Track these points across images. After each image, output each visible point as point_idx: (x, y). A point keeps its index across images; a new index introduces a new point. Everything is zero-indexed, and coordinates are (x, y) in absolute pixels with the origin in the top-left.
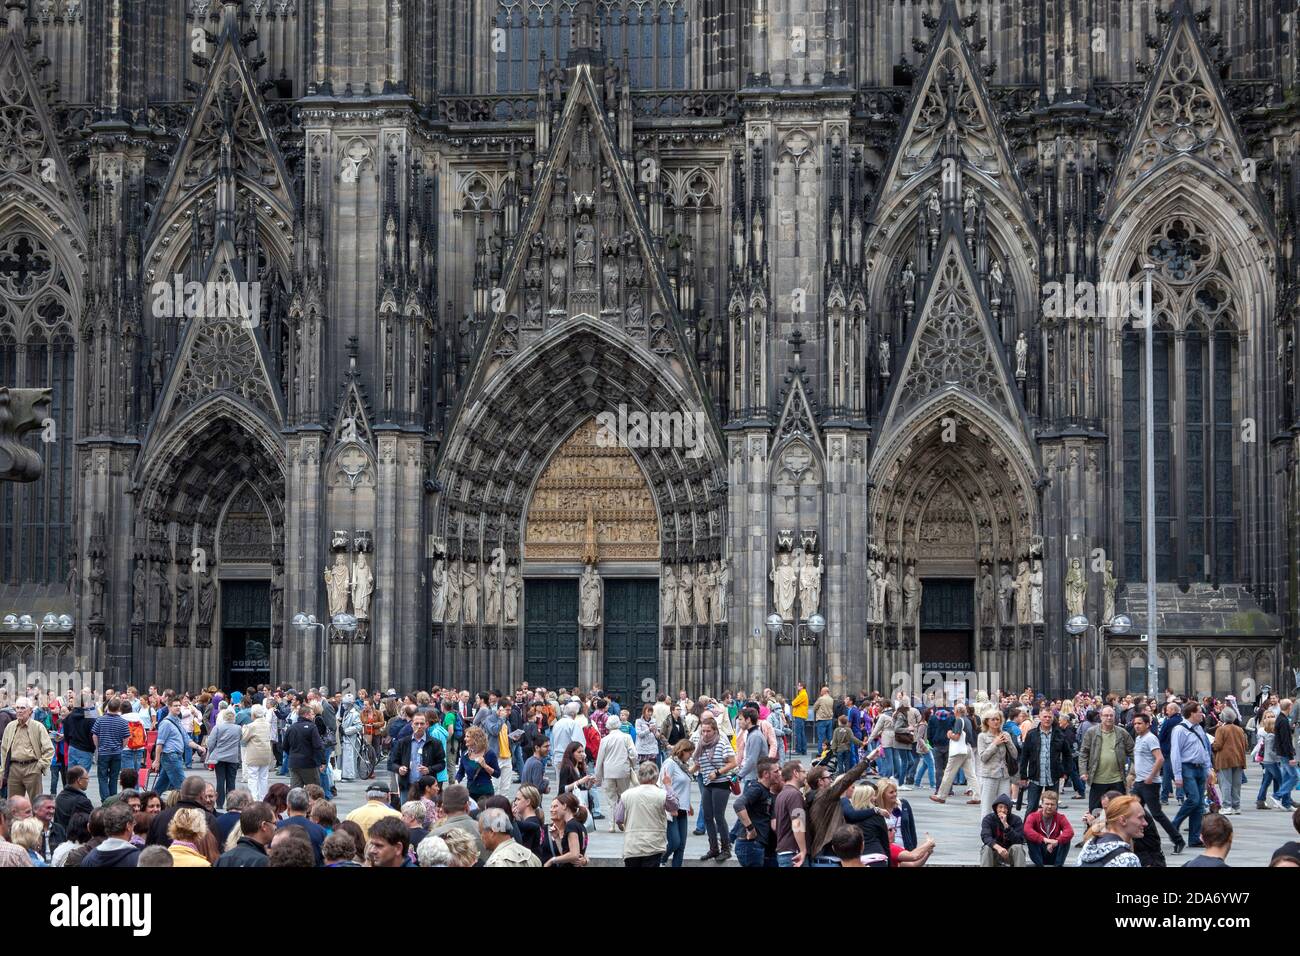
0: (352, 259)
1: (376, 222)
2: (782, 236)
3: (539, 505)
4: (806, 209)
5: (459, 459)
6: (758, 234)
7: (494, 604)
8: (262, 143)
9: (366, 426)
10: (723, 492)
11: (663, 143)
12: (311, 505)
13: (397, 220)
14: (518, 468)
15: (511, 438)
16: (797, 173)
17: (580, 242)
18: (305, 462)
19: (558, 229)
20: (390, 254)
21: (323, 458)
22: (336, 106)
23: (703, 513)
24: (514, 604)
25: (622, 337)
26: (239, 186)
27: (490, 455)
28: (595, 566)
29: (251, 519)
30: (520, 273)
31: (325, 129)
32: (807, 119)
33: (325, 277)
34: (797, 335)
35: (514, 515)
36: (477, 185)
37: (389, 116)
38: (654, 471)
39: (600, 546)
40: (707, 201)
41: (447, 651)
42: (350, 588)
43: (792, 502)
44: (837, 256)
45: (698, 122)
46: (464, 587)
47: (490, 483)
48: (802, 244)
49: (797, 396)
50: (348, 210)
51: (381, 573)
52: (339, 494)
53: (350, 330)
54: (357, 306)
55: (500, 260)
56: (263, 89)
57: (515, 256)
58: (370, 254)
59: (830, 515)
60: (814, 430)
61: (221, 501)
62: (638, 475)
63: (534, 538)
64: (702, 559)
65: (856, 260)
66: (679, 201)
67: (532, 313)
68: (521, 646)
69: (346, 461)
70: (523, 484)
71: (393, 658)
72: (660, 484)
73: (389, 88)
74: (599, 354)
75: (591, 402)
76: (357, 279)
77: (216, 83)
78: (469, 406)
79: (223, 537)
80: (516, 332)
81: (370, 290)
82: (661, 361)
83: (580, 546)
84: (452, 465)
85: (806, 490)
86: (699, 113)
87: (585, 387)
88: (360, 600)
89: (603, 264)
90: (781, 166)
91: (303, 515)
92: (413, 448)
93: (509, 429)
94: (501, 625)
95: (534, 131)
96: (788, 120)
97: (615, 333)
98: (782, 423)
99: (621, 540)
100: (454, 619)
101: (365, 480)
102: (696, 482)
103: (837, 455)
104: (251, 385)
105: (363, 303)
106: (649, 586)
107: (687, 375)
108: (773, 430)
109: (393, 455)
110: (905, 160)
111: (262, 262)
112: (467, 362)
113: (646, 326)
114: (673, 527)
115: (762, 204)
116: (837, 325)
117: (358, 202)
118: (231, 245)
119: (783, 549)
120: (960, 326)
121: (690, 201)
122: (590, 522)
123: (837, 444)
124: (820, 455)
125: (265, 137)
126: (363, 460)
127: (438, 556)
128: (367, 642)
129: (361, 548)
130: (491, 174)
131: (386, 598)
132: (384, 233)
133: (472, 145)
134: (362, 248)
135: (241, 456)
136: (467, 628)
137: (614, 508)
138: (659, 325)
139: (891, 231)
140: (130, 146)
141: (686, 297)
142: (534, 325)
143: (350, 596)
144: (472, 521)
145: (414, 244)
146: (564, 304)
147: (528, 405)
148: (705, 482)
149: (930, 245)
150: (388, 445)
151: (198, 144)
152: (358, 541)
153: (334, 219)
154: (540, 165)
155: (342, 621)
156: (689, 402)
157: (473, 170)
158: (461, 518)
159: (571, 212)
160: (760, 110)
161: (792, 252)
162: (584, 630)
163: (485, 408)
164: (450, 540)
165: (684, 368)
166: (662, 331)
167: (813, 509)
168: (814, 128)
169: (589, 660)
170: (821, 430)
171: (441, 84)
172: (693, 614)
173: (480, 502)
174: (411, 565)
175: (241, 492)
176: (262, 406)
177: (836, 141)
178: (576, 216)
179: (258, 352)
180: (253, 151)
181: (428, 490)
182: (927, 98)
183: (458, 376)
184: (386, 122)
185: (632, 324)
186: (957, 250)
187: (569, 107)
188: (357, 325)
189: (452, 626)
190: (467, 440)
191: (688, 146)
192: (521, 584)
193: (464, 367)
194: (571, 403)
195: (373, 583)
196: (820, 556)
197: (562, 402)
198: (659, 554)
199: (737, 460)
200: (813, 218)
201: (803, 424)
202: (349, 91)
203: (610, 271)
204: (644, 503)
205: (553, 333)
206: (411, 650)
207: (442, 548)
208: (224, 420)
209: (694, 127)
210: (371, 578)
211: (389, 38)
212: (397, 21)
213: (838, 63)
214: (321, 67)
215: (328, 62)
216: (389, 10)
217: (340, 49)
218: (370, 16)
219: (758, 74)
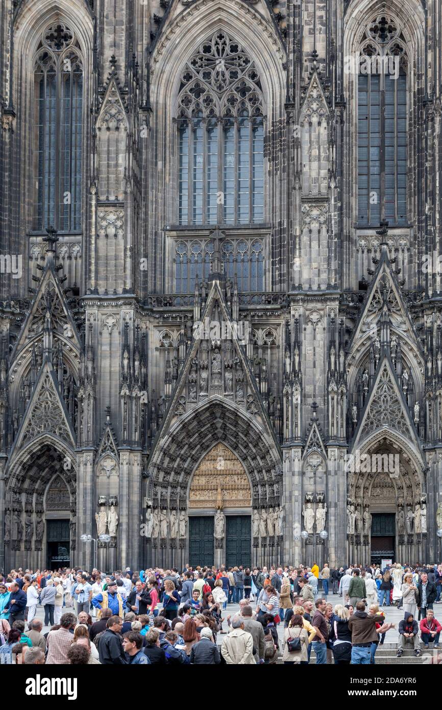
0: (108, 370)
1: (119, 353)
2: (307, 358)
3: (196, 482)
4: (319, 347)
5: (158, 462)
6: (297, 358)
7: (175, 529)
8: (65, 317)
9: (114, 448)
10: (281, 475)
11: (253, 316)
12: (89, 484)
13: (129, 352)
14: (185, 466)
15: (182, 452)
16: (315, 330)
17: (215, 362)
18: (86, 464)
19: (204, 356)
20: (126, 368)
21: (94, 462)
22: (100, 300)
23: (271, 485)
24: (184, 528)
25: (234, 405)
26: (54, 337)
27: (173, 460)
28: (222, 510)
29: (61, 491)
30: (186, 377)
31: (95, 310)
32: (319, 305)
33: (95, 379)
34: (315, 404)
35: (184, 487)
36: (166, 336)
37: (125, 304)
38: (249, 466)
39: (224, 501)
40: (273, 343)
41: (153, 550)
42: (107, 522)
43: (312, 480)
44: (333, 367)
45: (269, 307)
46: (161, 521)
47: (173, 473)
48: (317, 363)
49: (315, 431)
50: (106, 348)
51: (122, 515)
52: (102, 479)
53: (107, 403)
54: (110, 392)
55: (177, 370)
56: (65, 292)
57: (184, 369)
58: (116, 368)
59: (330, 485)
60: (323, 447)
61: (46, 483)
62: (242, 468)
63: (193, 498)
64: (271, 506)
65: (342, 369)
66: (260, 343)
67: (192, 395)
68: (188, 548)
69: (105, 464)
70: (188, 473)
71: (128, 554)
72: (251, 472)
73: (125, 291)
74: (223, 413)
75: (220, 435)
76: (110, 379)
77: (43, 289)
78: (163, 438)
79: (47, 500)
80: (185, 403)
81: (116, 385)
82: (252, 416)
83: (215, 501)
84: (155, 465)
85: (318, 474)
86: (269, 303)
87: (217, 428)
88: (112, 527)
89: (225, 372)
90: (307, 327)
91: (85, 489)
92: (137, 457)
93: (182, 448)
94: (178, 538)
95: (193, 311)
96: (311, 306)
97: (230, 404)
98: (308, 444)
99: (233, 498)
100: (156, 535)
101: (114, 472)
102: (268, 471)
103: (333, 458)
104: (60, 429)
105: (113, 391)
106: (246, 519)
107: (264, 422)
108: (304, 447)
109: (127, 461)
110: (364, 324)
111: (65, 372)
112: (162, 418)
113: (245, 400)
114: (258, 492)
115: (298, 344)
116: (333, 399)
117: (110, 344)
118: (50, 364)
119: (308, 501)
120: (389, 399)
121: (265, 343)
122: (219, 490)
123: (333, 453)
124: (325, 458)
125: (66, 314)
126: (113, 463)
127: (148, 507)
128: (115, 547)
129: (112, 504)
130: (173, 331)
131: (124, 527)
132: (123, 358)
133: (164, 318)
134: (113, 365)
135: (56, 462)
136: (163, 540)
137: (230, 483)
138: (251, 399)
139: (358, 356)
140: (3, 318)
141: (264, 387)
142: (193, 400)
143: (107, 526)
144: (164, 490)
145: (137, 363)
146: (207, 390)
147: (190, 437)
148: (273, 471)
149: (375, 362)
150: (125, 456)
151: (35, 317)
152: (111, 501)
153: (99, 352)
155: (104, 537)
156: (265, 434)
157: (165, 329)
158: (159, 489)
159: (210, 348)
160: (298, 301)
161: (312, 366)
162: (217, 539)
163: (170, 439)
164: (154, 499)
165: (263, 419)
166: (252, 402)
167: (322, 483)
168: (322, 310)
169: (219, 553)
170: (326, 447)
171: (149, 289)
172: (267, 531)
173: (168, 482)
174: (136, 511)
175: (55, 479)
176: (65, 439)
177: (332, 315)
178: (213, 350)
179: (63, 414)
180: (61, 320)
181: (144, 476)
182: (374, 296)
183: (157, 424)
184: (124, 307)
185: (238, 399)
186: (387, 364)
187: (209, 300)
188: (110, 401)
189: (155, 539)
190: (162, 453)
191: (264, 318)
192: (187, 519)
193: (160, 420)
194: (210, 435)
195: (118, 520)
196: (325, 504)
197: (206, 435)
198: (251, 505)
199: (287, 461)
200: (322, 351)
201: (317, 444)
202: (106, 293)
203: (228, 375)
204: (246, 481)
205: (202, 404)
206: (136, 550)
207: (150, 503)
208: (47, 445)
209: (267, 309)
210: (117, 517)
211: (125, 268)
212: (129, 260)
213: (333, 280)
214: (93, 282)
215: (96, 279)
216: (125, 255)
217: (102, 273)
218: (116, 258)
219: (297, 285)
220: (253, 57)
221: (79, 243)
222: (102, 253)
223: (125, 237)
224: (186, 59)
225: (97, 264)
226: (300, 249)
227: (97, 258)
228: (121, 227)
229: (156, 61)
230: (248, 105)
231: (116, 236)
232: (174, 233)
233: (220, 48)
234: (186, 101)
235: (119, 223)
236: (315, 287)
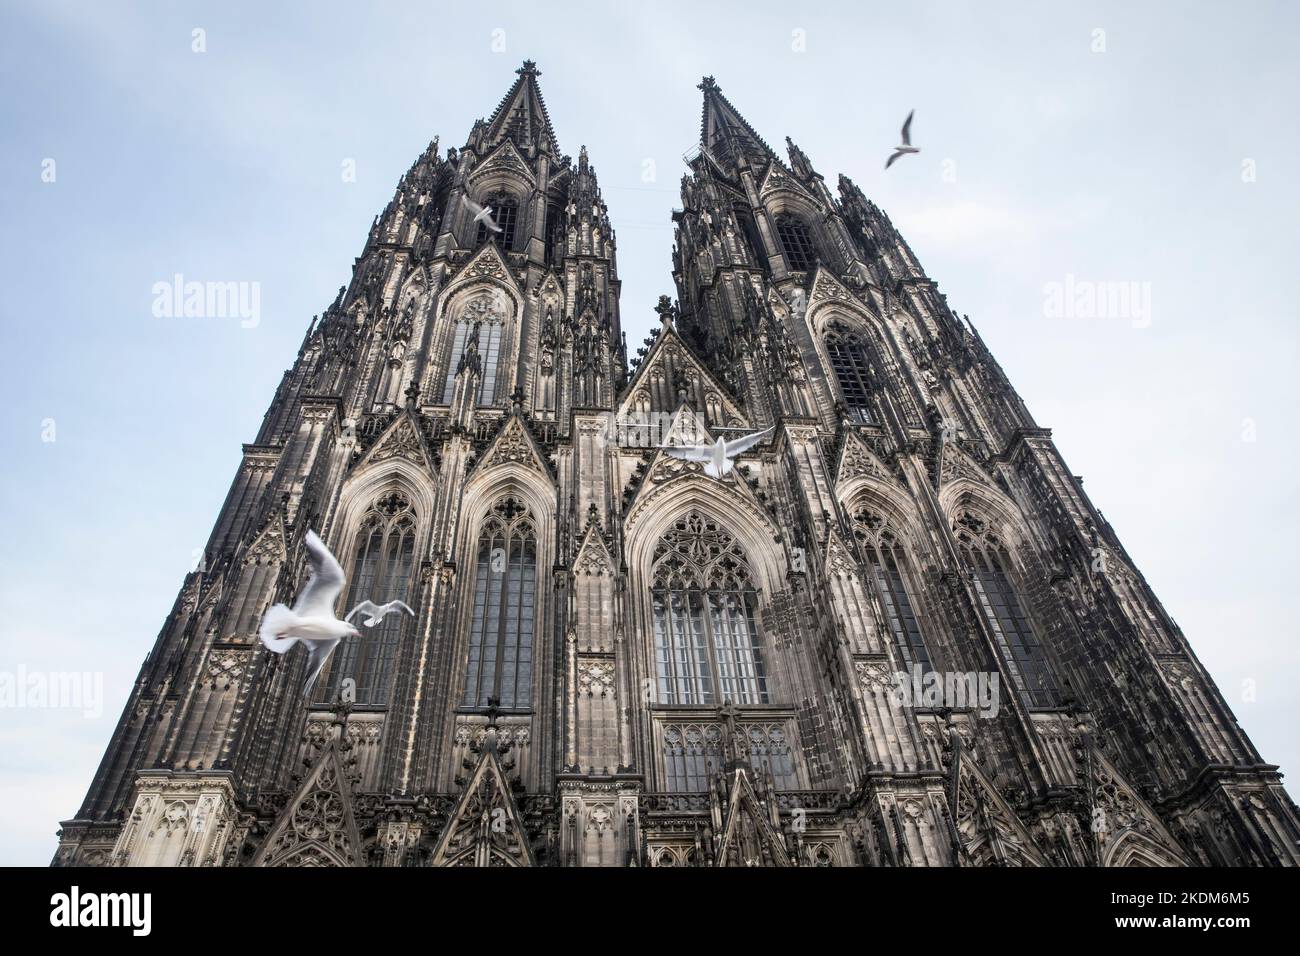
8: (509, 823)
11: (797, 825)
16: (917, 829)
26: (492, 854)
31: (577, 796)
32: (915, 792)
36: (667, 859)
37: (625, 788)
45: (817, 811)
50: (592, 860)
56: (513, 784)
73: (621, 768)
77: (478, 780)
86: (816, 805)
90: (906, 824)
95: (710, 816)
96: (904, 792)
117: (601, 853)
125: (512, 817)
130: (676, 849)
133: (663, 827)
140: (412, 818)
151: (461, 822)
154: (719, 836)
157: (664, 846)
160: (883, 785)
168: (921, 799)
177: (939, 806)
182: (961, 793)
184: (622, 792)
187: (734, 798)
202: (592, 771)
211: (620, 737)
212: (625, 726)
213: (924, 757)
214: (571, 755)
215: (577, 750)
216: (619, 718)
217: (584, 745)
218: (604, 724)
219: (875, 763)
220: (736, 534)
221: (528, 725)
222: (583, 717)
223: (616, 697)
224: (660, 532)
225: (577, 731)
226: (867, 715)
227: (577, 723)
228: (610, 684)
229: (629, 529)
230: (737, 579)
231: (603, 694)
232: (663, 714)
233: (696, 526)
234: (662, 572)
235: (607, 680)
236: (900, 768)
